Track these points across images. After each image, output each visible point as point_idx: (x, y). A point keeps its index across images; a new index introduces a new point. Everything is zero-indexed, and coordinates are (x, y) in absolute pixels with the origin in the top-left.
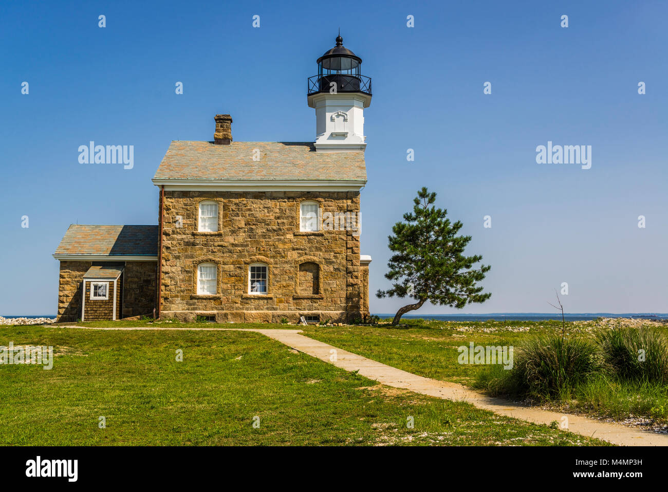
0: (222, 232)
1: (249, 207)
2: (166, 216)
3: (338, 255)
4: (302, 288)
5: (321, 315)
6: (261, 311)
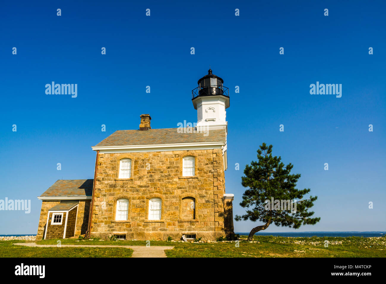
0: (133, 178)
1: (150, 162)
2: (99, 169)
3: (208, 191)
4: (184, 215)
5: (197, 234)
6: (156, 232)
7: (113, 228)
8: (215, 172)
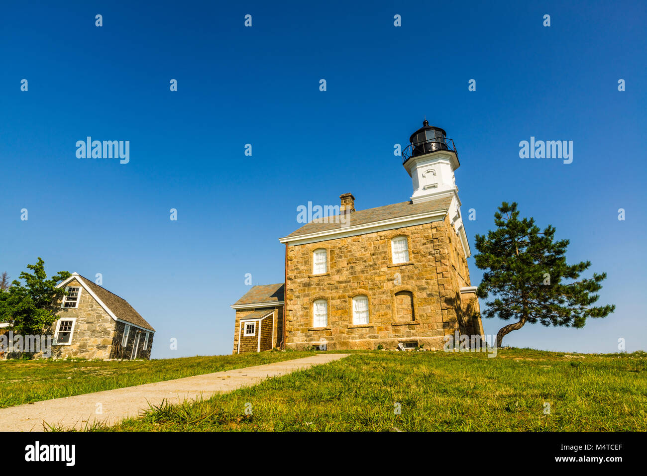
0: (330, 272)
1: (349, 249)
2: (290, 265)
3: (429, 281)
4: (400, 316)
5: (419, 341)
6: (364, 340)
7: (312, 338)
8: (437, 253)
